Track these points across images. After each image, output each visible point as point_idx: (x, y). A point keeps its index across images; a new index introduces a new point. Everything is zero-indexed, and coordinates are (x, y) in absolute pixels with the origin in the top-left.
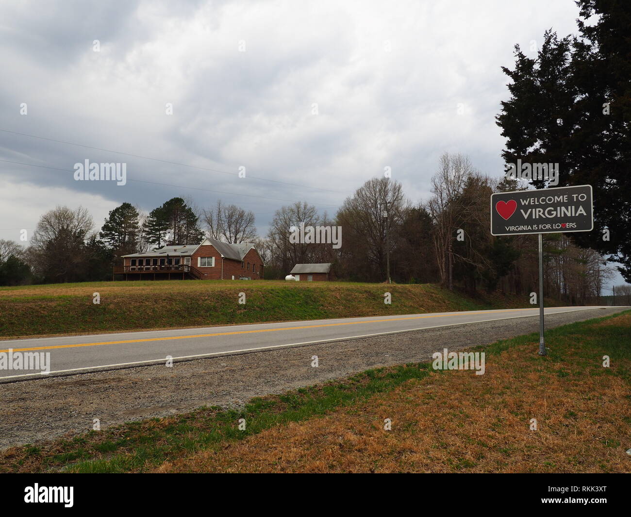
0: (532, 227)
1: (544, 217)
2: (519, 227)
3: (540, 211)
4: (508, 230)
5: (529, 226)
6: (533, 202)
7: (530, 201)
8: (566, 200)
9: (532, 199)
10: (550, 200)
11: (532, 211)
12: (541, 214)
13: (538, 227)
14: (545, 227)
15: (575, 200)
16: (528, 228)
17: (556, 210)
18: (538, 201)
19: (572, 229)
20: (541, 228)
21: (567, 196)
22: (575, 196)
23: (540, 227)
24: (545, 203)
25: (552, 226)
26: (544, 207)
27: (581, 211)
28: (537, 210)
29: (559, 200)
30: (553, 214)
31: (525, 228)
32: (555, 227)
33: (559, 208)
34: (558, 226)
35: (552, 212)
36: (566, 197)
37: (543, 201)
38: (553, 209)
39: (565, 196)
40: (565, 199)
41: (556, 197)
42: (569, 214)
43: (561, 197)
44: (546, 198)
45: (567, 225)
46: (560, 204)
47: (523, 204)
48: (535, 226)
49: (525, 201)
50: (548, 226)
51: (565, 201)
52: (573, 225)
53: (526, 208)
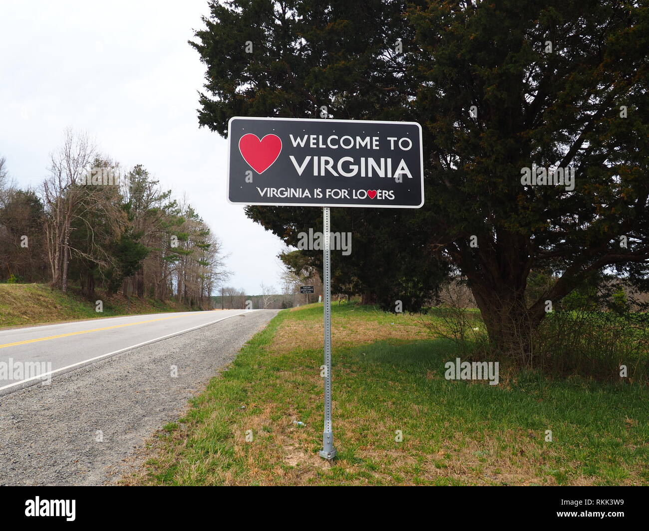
0: (312, 193)
1: (335, 174)
2: (287, 191)
3: (327, 163)
4: (262, 194)
5: (307, 191)
6: (314, 144)
7: (309, 139)
8: (376, 145)
9: (312, 137)
10: (347, 142)
11: (311, 161)
12: (329, 167)
13: (324, 193)
14: (336, 194)
15: (392, 148)
16: (305, 194)
17: (357, 162)
18: (325, 143)
19: (386, 201)
20: (330, 196)
21: (378, 138)
22: (392, 139)
23: (328, 194)
24: (336, 147)
25: (350, 194)
26: (336, 155)
27: (403, 169)
28: (323, 159)
29: (363, 144)
30: (352, 170)
31: (298, 193)
32: (356, 196)
33: (363, 160)
34: (362, 194)
35: (351, 167)
36: (376, 141)
37: (334, 142)
38: (351, 160)
39: (374, 138)
40: (375, 143)
41: (358, 139)
42: (381, 174)
43: (368, 139)
44: (340, 138)
45: (379, 195)
46: (365, 152)
47: (295, 145)
48: (317, 191)
49: (299, 139)
50: (343, 193)
51: (374, 148)
52: (389, 195)
53: (301, 154)
